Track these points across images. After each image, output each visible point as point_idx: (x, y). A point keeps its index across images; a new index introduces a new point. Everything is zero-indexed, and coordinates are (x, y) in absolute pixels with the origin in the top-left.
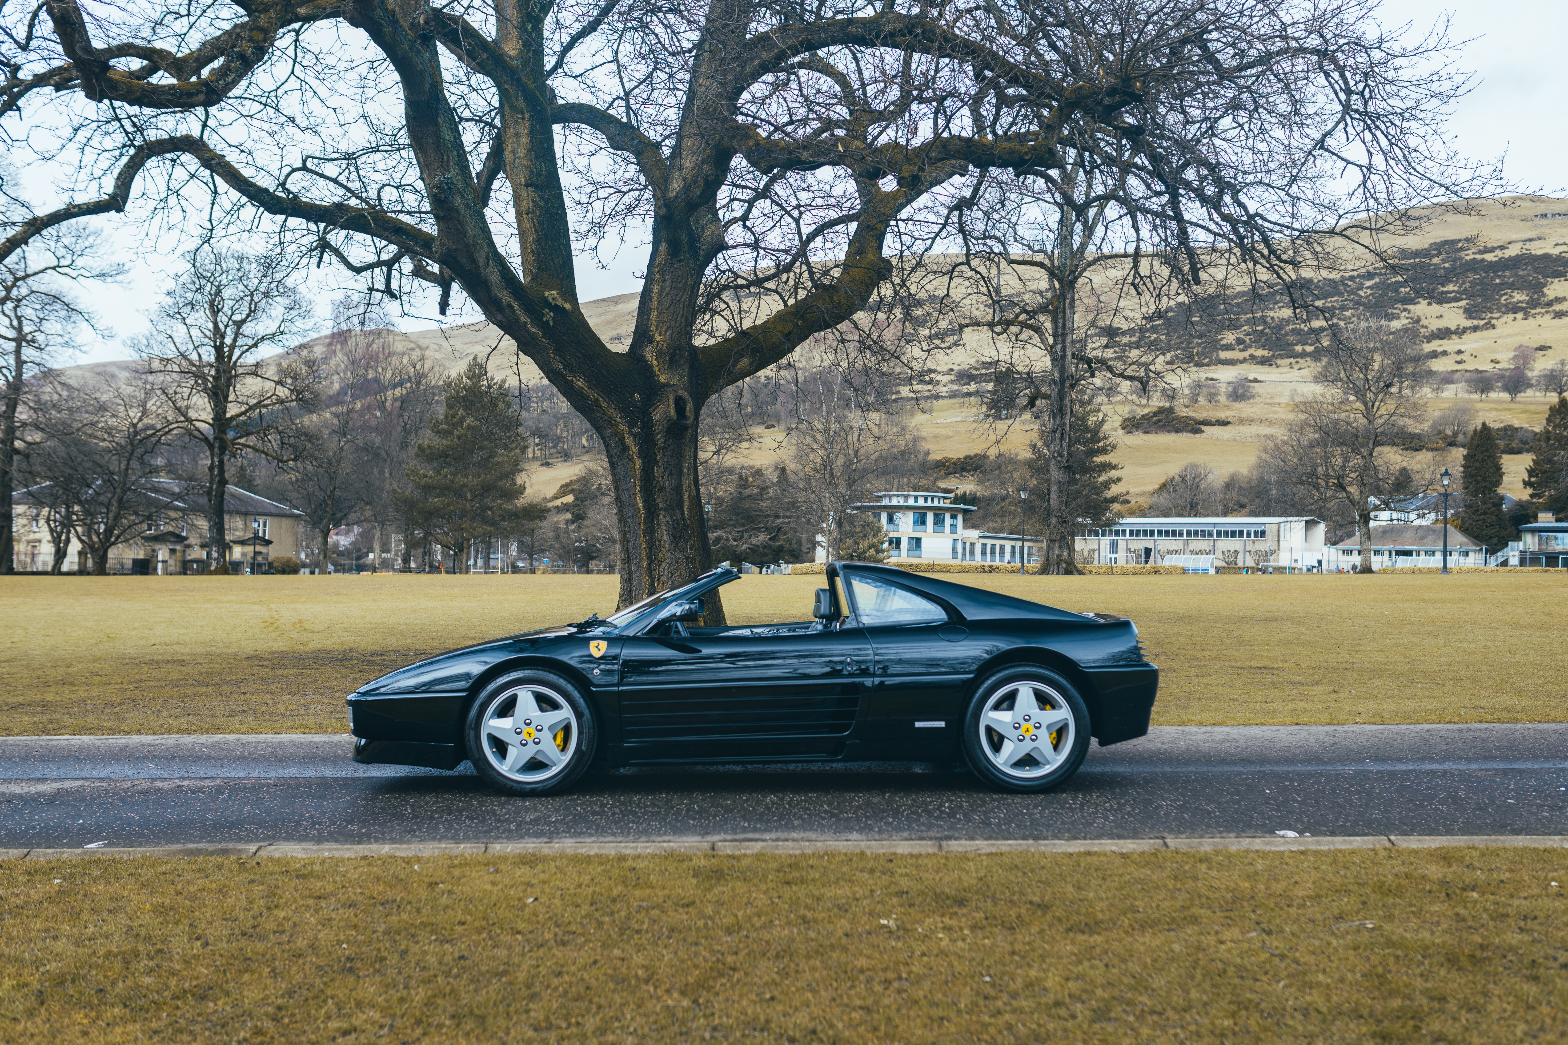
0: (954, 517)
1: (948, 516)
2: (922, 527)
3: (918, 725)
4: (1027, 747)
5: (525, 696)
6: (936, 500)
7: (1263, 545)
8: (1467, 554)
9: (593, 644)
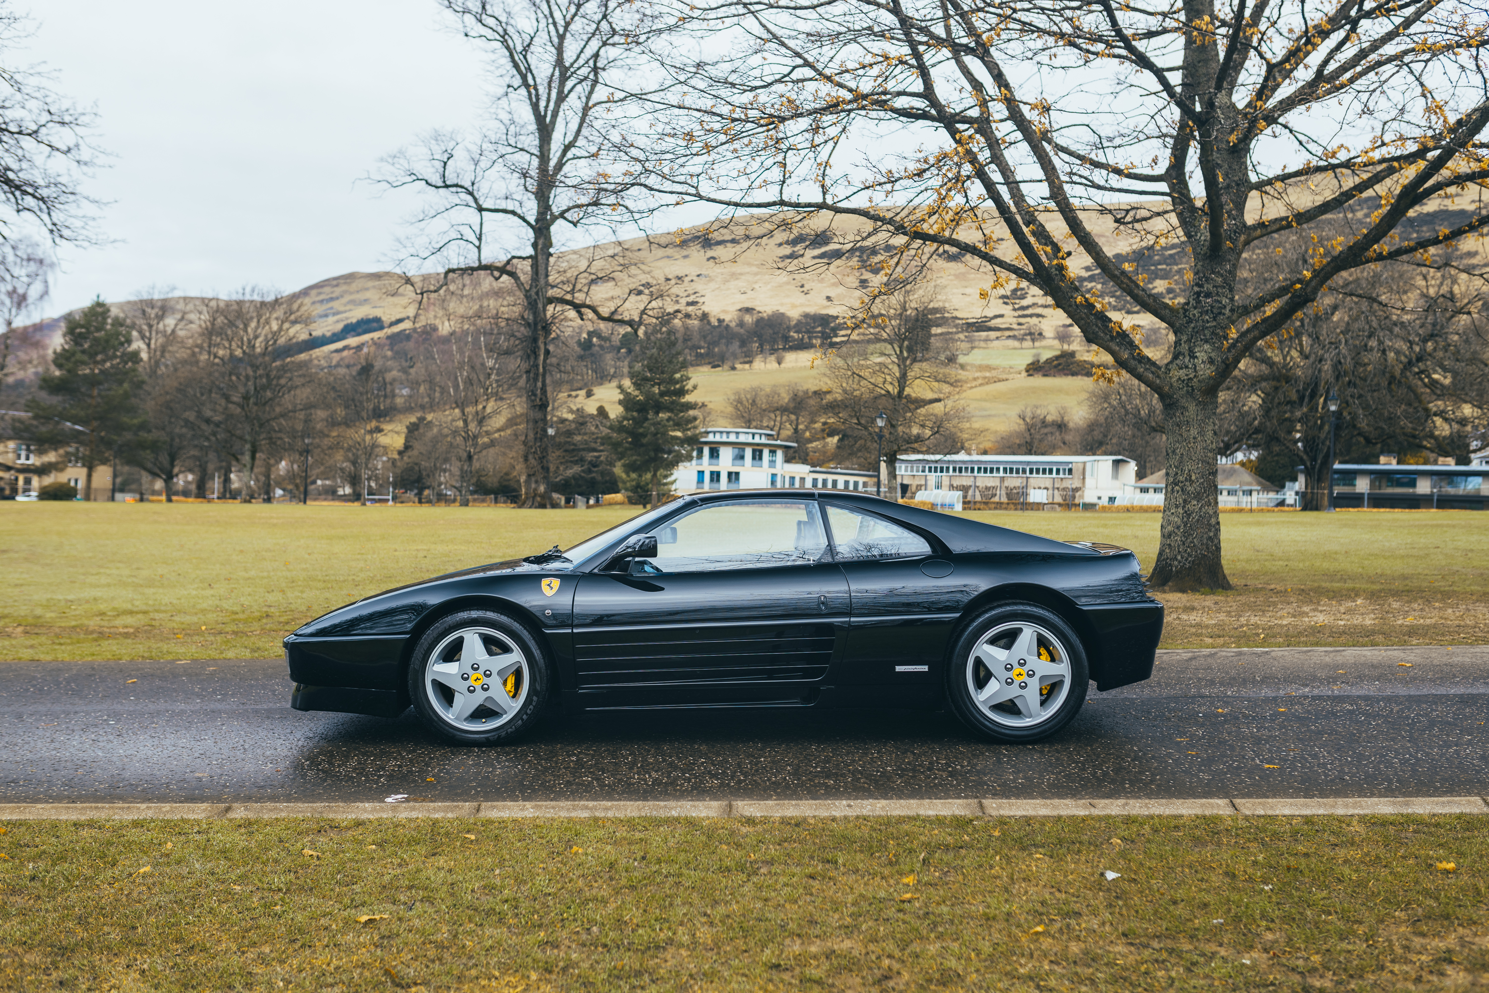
0: (773, 452)
1: (766, 452)
2: (740, 462)
3: (899, 669)
4: (1013, 692)
5: (472, 640)
6: (757, 437)
7: (1073, 482)
8: (1250, 493)
9: (545, 582)
